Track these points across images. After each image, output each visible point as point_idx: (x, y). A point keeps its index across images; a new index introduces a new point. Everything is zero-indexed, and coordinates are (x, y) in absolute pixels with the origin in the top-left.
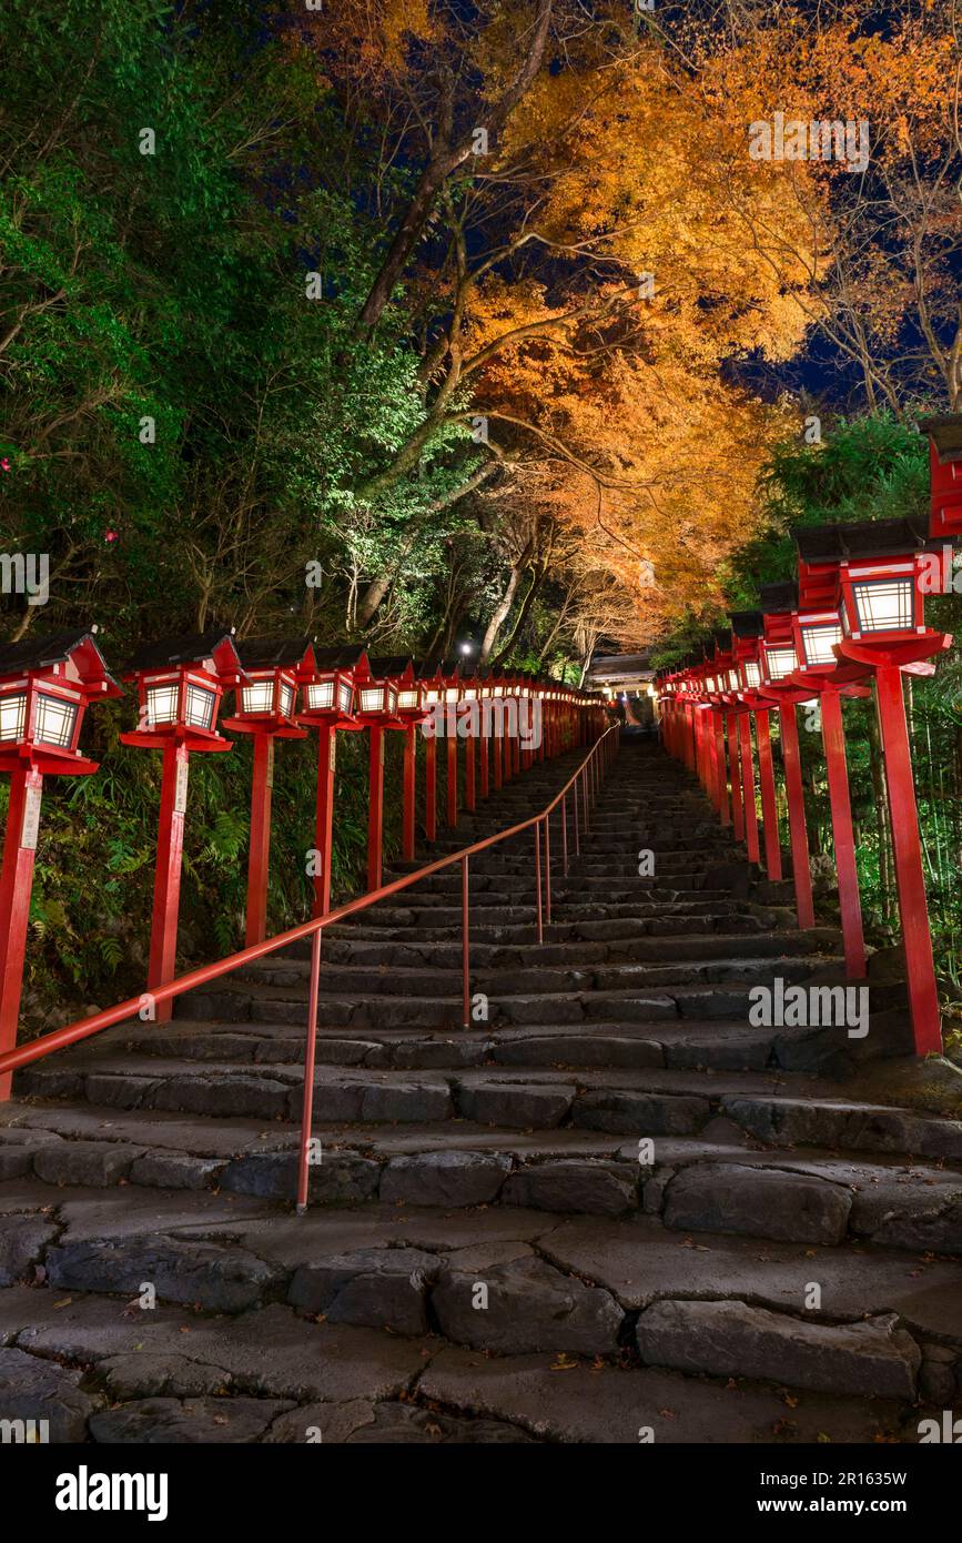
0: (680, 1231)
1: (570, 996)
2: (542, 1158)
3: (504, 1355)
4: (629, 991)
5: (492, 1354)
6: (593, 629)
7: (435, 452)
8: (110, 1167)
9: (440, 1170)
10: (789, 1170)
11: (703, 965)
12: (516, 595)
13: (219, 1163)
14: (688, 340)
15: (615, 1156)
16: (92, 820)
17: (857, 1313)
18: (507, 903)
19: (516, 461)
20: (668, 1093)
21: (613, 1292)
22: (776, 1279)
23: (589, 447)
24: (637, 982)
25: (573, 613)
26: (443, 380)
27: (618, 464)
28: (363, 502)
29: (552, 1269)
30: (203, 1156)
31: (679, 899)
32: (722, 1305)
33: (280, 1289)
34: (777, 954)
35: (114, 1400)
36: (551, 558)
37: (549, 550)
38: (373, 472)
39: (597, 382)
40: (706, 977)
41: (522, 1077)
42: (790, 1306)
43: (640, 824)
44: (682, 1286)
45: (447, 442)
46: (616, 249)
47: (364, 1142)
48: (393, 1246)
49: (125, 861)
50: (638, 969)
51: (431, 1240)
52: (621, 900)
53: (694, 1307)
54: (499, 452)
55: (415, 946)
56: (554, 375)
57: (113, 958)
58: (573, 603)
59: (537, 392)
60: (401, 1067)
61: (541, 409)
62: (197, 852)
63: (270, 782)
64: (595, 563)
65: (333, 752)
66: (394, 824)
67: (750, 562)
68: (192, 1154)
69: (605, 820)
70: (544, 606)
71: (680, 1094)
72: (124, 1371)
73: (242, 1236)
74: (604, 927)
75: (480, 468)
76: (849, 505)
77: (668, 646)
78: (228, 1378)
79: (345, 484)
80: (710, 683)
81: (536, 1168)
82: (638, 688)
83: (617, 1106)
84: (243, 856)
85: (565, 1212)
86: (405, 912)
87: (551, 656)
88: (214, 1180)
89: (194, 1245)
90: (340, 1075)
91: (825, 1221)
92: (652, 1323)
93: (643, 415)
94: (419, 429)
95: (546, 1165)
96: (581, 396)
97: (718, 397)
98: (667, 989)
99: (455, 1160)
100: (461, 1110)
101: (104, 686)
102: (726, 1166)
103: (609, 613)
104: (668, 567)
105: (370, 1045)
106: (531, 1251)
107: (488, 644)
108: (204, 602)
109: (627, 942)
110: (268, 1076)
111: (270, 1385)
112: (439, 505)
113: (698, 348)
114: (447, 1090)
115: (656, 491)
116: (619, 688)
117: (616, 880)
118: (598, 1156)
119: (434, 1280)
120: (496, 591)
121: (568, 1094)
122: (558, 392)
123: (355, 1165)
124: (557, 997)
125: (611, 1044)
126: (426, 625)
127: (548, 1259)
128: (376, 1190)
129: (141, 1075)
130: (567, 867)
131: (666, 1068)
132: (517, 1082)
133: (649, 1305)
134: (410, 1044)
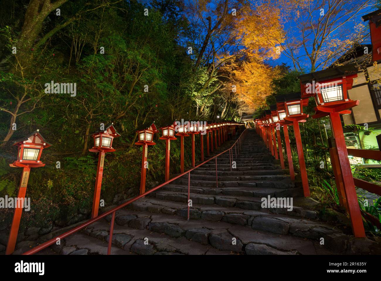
0: (255, 229)
1: (236, 182)
2: (230, 213)
3: (221, 250)
4: (247, 181)
5: (219, 250)
6: (242, 111)
7: (211, 84)
8: (159, 210)
9: (211, 214)
10: (277, 219)
11: (262, 176)
12: (227, 107)
13: (176, 210)
14: (257, 58)
15: (243, 214)
16: (156, 151)
17: (289, 250)
18: (226, 163)
19: (225, 83)
20: (254, 202)
21: (241, 241)
22: (273, 241)
23: (239, 79)
24: (249, 179)
25: (238, 109)
26: (211, 71)
27: (245, 82)
28: (199, 94)
29: (230, 235)
30: (173, 209)
31: (258, 163)
32: (262, 245)
33: (184, 234)
34: (277, 175)
35: (158, 251)
36: (233, 99)
37: (233, 98)
38: (200, 88)
39: (240, 68)
40: (262, 179)
41: (227, 197)
42: (275, 247)
43: (251, 148)
44: (254, 241)
45: (213, 81)
46: (242, 43)
47: (199, 208)
48: (203, 228)
49: (161, 158)
50: (249, 177)
51: (209, 227)
52: (247, 163)
53: (256, 245)
54: (222, 82)
55: (209, 171)
56: (232, 67)
57: (160, 174)
58: (238, 107)
59: (229, 70)
60: (206, 194)
61: (230, 73)
62: (173, 155)
63: (184, 144)
64: (241, 100)
65: (194, 138)
66: (206, 149)
67: (269, 100)
68: (171, 208)
69: (244, 147)
70: (232, 108)
71: (256, 202)
72: (160, 247)
73: (179, 224)
74: (243, 168)
75: (219, 85)
76: (288, 88)
77: (256, 114)
78: (175, 249)
79: (195, 91)
80: (263, 122)
81: (229, 215)
82: (251, 121)
83: (243, 204)
84: (180, 156)
85: (234, 224)
86: (208, 165)
87: (234, 117)
88: (175, 213)
89: (171, 225)
90: (195, 195)
91: (284, 230)
92: (248, 248)
93: (249, 72)
94: (208, 80)
95: (230, 215)
96: (237, 70)
97: (263, 67)
98: (254, 181)
99: (215, 213)
100: (216, 203)
101: (156, 131)
102: (264, 217)
103: (245, 108)
104: (255, 100)
105: (201, 190)
106: (227, 231)
107: (222, 116)
108: (173, 114)
109: (247, 171)
110: (184, 195)
111: (182, 251)
112: (212, 93)
113: (259, 59)
114: (213, 199)
115: (252, 86)
116: (247, 122)
117: (246, 159)
118: (240, 213)
119: (210, 235)
120: (223, 106)
121: (235, 201)
122: (233, 70)
123: (197, 212)
124: (233, 182)
125: (243, 192)
126: (210, 114)
127: (230, 233)
128: (201, 217)
129: (164, 193)
130: (236, 157)
131: (254, 196)
132: (226, 198)
133: (248, 244)
134: (207, 190)
